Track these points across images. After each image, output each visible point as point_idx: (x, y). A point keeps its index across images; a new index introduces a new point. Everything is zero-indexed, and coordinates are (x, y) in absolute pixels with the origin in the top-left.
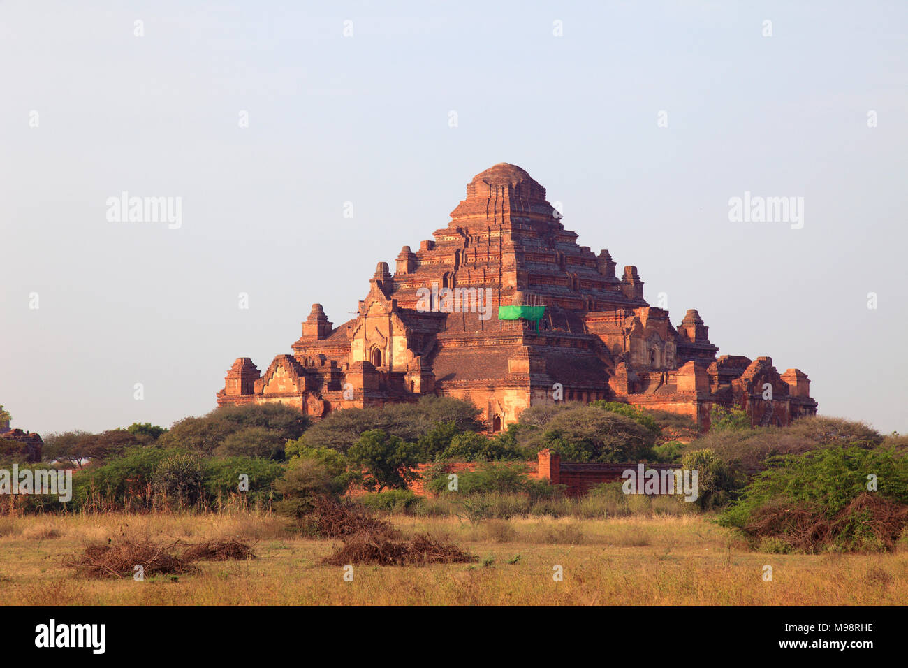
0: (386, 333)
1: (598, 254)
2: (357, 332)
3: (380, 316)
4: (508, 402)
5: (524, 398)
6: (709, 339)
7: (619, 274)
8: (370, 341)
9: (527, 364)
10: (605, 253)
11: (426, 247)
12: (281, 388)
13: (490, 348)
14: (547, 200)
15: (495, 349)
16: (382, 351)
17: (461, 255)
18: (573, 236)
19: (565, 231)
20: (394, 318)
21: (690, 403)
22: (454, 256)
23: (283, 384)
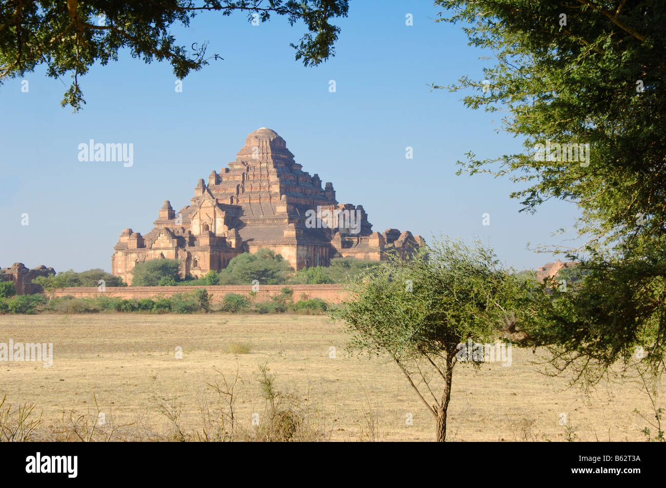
0: (212, 216)
1: (312, 176)
2: (195, 216)
3: (209, 207)
4: (284, 253)
5: (293, 251)
6: (368, 220)
7: (323, 187)
8: (203, 220)
9: (294, 233)
10: (316, 176)
11: (224, 171)
12: (162, 245)
13: (270, 224)
14: (287, 147)
15: (271, 225)
16: (210, 226)
17: (245, 175)
18: (300, 166)
19: (296, 164)
20: (217, 209)
21: (376, 253)
22: (242, 176)
23: (163, 243)
